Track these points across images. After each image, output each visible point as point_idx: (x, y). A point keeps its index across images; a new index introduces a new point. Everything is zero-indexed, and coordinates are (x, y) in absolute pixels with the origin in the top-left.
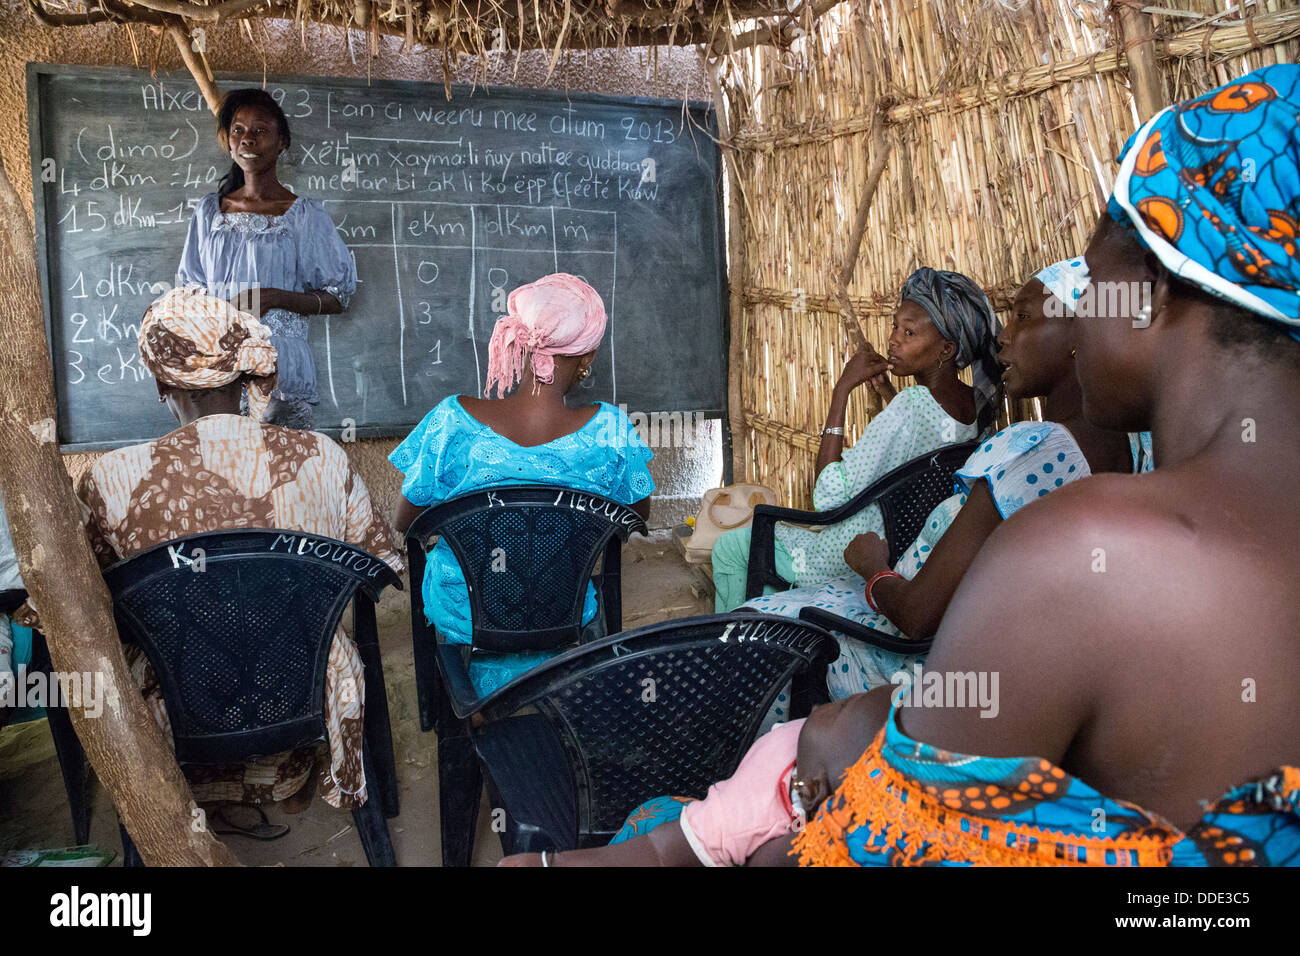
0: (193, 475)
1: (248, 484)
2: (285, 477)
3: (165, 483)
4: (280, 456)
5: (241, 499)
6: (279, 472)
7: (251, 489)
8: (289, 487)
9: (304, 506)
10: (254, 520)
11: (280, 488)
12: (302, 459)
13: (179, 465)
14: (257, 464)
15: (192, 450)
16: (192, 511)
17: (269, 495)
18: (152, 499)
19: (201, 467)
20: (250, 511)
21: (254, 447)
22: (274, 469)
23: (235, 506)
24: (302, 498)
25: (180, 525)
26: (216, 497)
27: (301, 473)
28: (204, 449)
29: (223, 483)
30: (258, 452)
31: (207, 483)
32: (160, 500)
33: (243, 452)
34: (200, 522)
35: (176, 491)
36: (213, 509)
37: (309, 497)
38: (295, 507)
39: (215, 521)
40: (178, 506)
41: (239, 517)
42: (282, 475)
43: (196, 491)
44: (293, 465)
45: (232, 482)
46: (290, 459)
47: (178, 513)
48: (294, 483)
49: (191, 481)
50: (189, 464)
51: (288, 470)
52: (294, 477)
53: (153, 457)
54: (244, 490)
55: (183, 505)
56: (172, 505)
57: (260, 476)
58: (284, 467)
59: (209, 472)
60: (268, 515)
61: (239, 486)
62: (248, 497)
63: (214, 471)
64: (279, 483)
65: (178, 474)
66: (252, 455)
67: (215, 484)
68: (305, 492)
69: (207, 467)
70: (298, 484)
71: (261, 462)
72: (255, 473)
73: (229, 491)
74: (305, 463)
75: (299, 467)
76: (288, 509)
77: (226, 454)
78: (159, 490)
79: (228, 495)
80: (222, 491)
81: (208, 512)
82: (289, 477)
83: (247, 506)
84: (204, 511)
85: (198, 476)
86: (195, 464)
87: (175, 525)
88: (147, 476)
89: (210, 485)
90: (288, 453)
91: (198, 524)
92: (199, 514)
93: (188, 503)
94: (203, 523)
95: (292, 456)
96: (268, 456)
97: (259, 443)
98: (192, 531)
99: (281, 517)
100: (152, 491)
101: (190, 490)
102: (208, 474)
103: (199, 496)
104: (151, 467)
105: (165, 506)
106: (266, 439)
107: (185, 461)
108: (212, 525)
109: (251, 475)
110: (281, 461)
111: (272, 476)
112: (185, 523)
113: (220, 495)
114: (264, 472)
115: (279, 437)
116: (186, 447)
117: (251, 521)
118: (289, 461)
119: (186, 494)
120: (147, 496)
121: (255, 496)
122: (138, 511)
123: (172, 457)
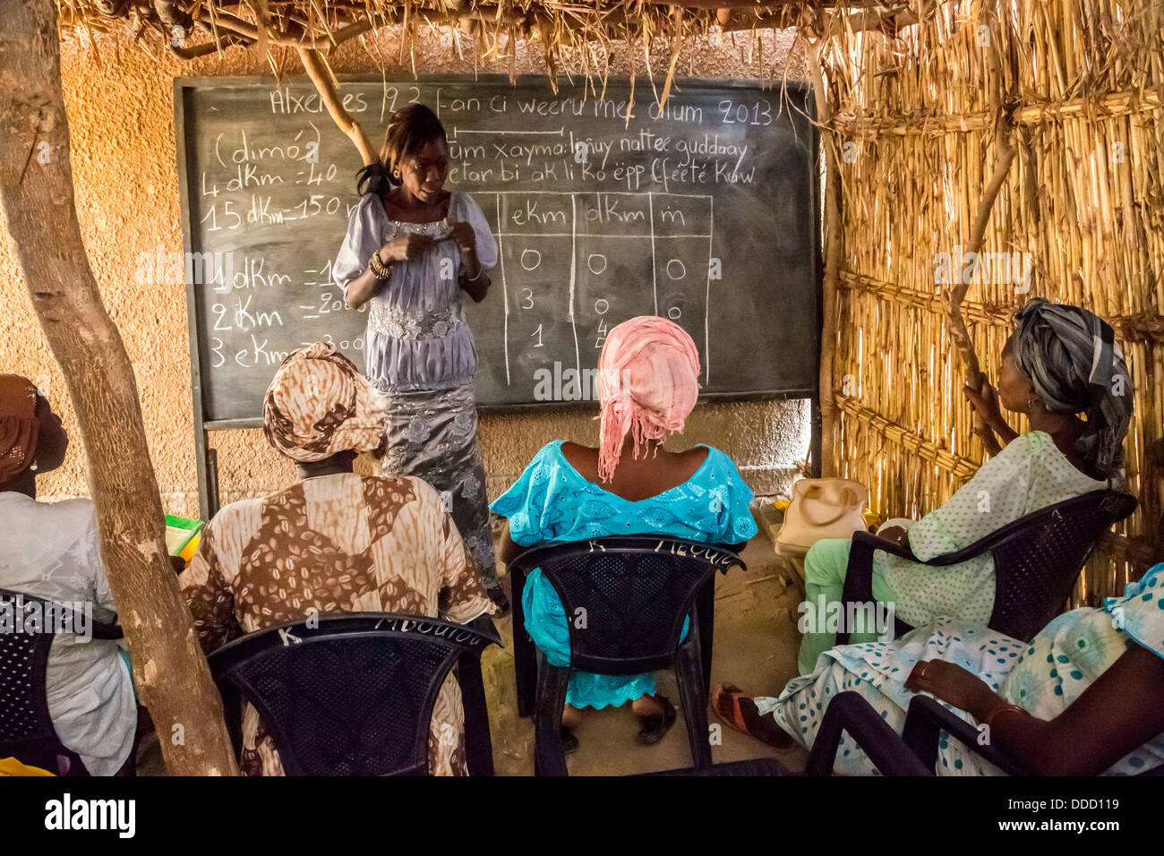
0: (298, 536)
1: (349, 542)
2: (382, 530)
3: (273, 543)
4: (377, 510)
5: (343, 557)
6: (376, 527)
7: (353, 546)
8: (388, 540)
9: (402, 554)
10: (356, 576)
11: (378, 542)
12: (398, 506)
13: (285, 526)
14: (357, 521)
15: (299, 510)
16: (298, 570)
17: (369, 550)
18: (261, 558)
19: (305, 528)
20: (353, 567)
21: (355, 504)
22: (373, 523)
23: (338, 564)
24: (399, 547)
25: (288, 584)
26: (320, 556)
27: (397, 525)
28: (310, 509)
29: (326, 541)
30: (359, 509)
31: (311, 542)
32: (268, 559)
33: (345, 511)
34: (306, 580)
35: (282, 552)
36: (317, 567)
37: (405, 545)
38: (393, 559)
39: (320, 580)
40: (284, 566)
41: (342, 574)
42: (379, 528)
43: (301, 551)
44: (389, 516)
45: (334, 541)
46: (386, 511)
47: (284, 572)
48: (390, 533)
49: (297, 541)
50: (294, 525)
51: (385, 522)
52: (390, 528)
53: (263, 516)
54: (346, 548)
55: (290, 564)
56: (279, 564)
57: (360, 532)
58: (381, 520)
59: (313, 531)
60: (370, 570)
61: (341, 545)
62: (350, 554)
63: (317, 530)
64: (378, 537)
65: (284, 534)
66: (353, 512)
67: (319, 543)
68: (401, 542)
69: (312, 526)
70: (394, 535)
71: (361, 517)
72: (356, 528)
73: (331, 549)
74: (401, 511)
75: (394, 517)
76: (387, 561)
77: (329, 514)
78: (267, 549)
79: (331, 553)
80: (326, 550)
81: (313, 571)
82: (386, 529)
83: (349, 563)
84: (309, 570)
85: (303, 536)
86: (300, 524)
87: (283, 583)
88: (257, 535)
89: (314, 545)
90: (384, 505)
91: (304, 583)
92: (305, 573)
93: (294, 562)
94: (309, 581)
95: (388, 507)
96: (367, 512)
97: (359, 498)
98: (299, 590)
99: (381, 572)
100: (261, 549)
101: (296, 550)
102: (313, 534)
103: (304, 556)
104: (260, 527)
105: (273, 565)
106: (365, 493)
107: (292, 521)
108: (318, 583)
109: (352, 534)
110: (379, 515)
111: (371, 531)
112: (293, 582)
113: (324, 554)
114: (364, 528)
115: (376, 489)
116: (294, 507)
117: (353, 578)
118: (386, 514)
119: (292, 554)
120: (256, 554)
121: (357, 552)
122: (249, 567)
123: (280, 517)
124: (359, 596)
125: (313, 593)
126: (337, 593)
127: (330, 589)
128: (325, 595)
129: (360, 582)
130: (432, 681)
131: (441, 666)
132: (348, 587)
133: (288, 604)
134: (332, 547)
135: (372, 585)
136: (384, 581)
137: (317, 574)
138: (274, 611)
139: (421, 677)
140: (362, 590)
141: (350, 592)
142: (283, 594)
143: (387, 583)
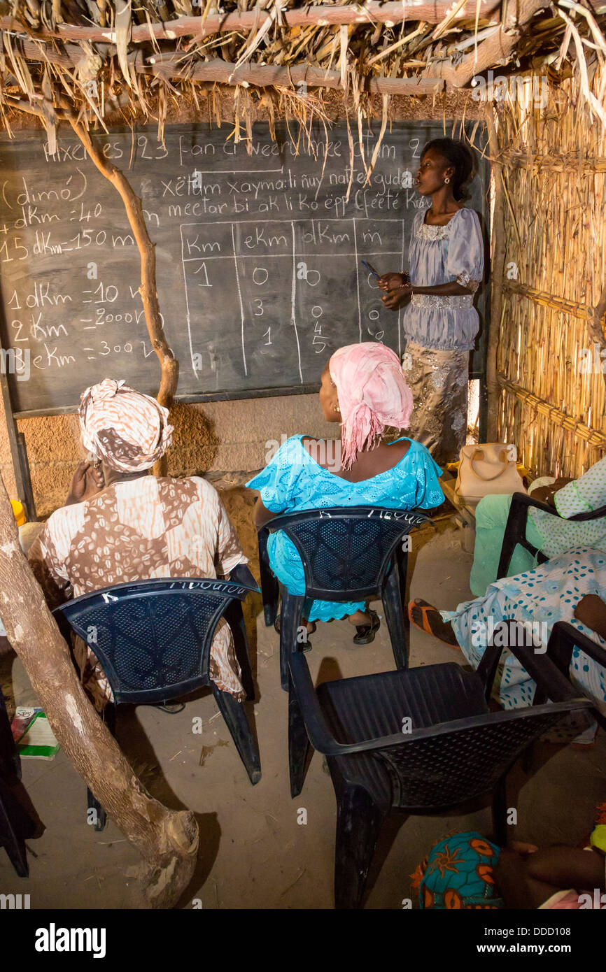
0: (112, 529)
1: (149, 530)
2: (175, 522)
3: (94, 535)
4: (170, 507)
5: (146, 541)
6: (170, 519)
7: (152, 533)
8: (178, 529)
9: (188, 541)
10: (154, 555)
11: (171, 531)
12: (186, 505)
13: (102, 522)
14: (155, 514)
15: (111, 509)
16: (112, 555)
17: (164, 535)
18: (86, 546)
19: (117, 522)
20: (152, 548)
21: (153, 501)
22: (166, 516)
23: (142, 547)
24: (187, 535)
25: (105, 565)
26: (128, 543)
27: (186, 519)
28: (120, 507)
29: (133, 531)
30: (155, 504)
31: (121, 533)
32: (91, 547)
33: (145, 506)
34: (118, 562)
35: (101, 542)
36: (126, 551)
37: (192, 534)
38: (182, 543)
39: (128, 560)
40: (103, 552)
41: (144, 554)
42: (172, 521)
43: (115, 540)
44: (180, 512)
45: (138, 531)
46: (177, 508)
47: (103, 557)
48: (181, 525)
49: (111, 533)
50: (109, 521)
51: (176, 517)
52: (181, 521)
53: (86, 516)
54: (147, 535)
55: (107, 551)
56: (99, 551)
57: (157, 523)
58: (173, 515)
59: (123, 525)
60: (163, 550)
61: (144, 533)
62: (150, 539)
63: (126, 524)
64: (171, 527)
65: (102, 528)
66: (151, 507)
67: (127, 533)
68: (189, 532)
69: (122, 521)
70: (183, 526)
71: (157, 512)
72: (154, 520)
73: (137, 537)
74: (189, 509)
75: (184, 513)
76: (177, 545)
77: (133, 510)
78: (90, 540)
79: (136, 540)
80: (133, 538)
81: (123, 554)
82: (178, 522)
83: (149, 546)
84: (121, 554)
85: (116, 529)
86: (113, 520)
87: (101, 565)
88: (82, 530)
89: (124, 535)
90: (176, 504)
91: (117, 564)
92: (117, 557)
93: (110, 549)
94: (121, 562)
95: (179, 505)
96: (162, 507)
97: (156, 496)
98: (113, 569)
99: (172, 551)
100: (85, 540)
101: (111, 540)
102: (122, 527)
103: (117, 544)
104: (84, 524)
105: (94, 551)
106: (160, 493)
107: (107, 519)
108: (127, 563)
109: (151, 523)
110: (172, 511)
111: (165, 522)
112: (108, 564)
113: (131, 540)
114: (160, 519)
115: (169, 490)
116: (108, 506)
117: (152, 556)
118: (177, 510)
119: (108, 543)
120: (82, 544)
121: (154, 537)
122: (76, 553)
123: (98, 516)
124: (155, 569)
125: (123, 571)
126: (140, 569)
127: (135, 567)
128: (132, 571)
129: (156, 558)
130: (212, 620)
131: (217, 610)
132: (148, 563)
133: (104, 579)
134: (136, 534)
135: (165, 560)
136: (174, 559)
137: (126, 557)
138: (95, 584)
139: (204, 618)
140: (157, 564)
141: (149, 566)
142: (101, 572)
143: (176, 560)
